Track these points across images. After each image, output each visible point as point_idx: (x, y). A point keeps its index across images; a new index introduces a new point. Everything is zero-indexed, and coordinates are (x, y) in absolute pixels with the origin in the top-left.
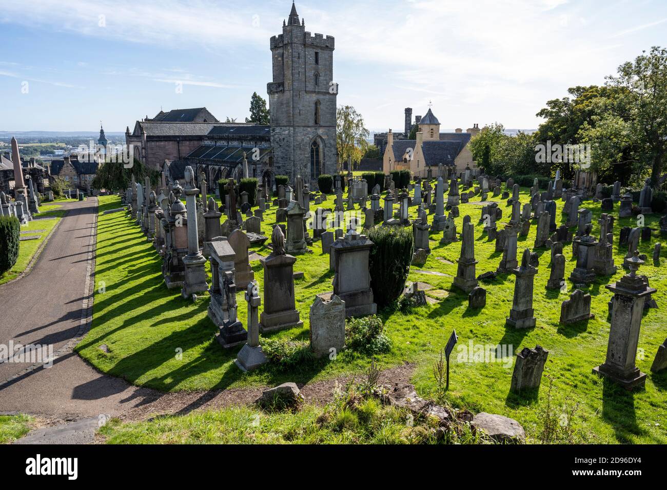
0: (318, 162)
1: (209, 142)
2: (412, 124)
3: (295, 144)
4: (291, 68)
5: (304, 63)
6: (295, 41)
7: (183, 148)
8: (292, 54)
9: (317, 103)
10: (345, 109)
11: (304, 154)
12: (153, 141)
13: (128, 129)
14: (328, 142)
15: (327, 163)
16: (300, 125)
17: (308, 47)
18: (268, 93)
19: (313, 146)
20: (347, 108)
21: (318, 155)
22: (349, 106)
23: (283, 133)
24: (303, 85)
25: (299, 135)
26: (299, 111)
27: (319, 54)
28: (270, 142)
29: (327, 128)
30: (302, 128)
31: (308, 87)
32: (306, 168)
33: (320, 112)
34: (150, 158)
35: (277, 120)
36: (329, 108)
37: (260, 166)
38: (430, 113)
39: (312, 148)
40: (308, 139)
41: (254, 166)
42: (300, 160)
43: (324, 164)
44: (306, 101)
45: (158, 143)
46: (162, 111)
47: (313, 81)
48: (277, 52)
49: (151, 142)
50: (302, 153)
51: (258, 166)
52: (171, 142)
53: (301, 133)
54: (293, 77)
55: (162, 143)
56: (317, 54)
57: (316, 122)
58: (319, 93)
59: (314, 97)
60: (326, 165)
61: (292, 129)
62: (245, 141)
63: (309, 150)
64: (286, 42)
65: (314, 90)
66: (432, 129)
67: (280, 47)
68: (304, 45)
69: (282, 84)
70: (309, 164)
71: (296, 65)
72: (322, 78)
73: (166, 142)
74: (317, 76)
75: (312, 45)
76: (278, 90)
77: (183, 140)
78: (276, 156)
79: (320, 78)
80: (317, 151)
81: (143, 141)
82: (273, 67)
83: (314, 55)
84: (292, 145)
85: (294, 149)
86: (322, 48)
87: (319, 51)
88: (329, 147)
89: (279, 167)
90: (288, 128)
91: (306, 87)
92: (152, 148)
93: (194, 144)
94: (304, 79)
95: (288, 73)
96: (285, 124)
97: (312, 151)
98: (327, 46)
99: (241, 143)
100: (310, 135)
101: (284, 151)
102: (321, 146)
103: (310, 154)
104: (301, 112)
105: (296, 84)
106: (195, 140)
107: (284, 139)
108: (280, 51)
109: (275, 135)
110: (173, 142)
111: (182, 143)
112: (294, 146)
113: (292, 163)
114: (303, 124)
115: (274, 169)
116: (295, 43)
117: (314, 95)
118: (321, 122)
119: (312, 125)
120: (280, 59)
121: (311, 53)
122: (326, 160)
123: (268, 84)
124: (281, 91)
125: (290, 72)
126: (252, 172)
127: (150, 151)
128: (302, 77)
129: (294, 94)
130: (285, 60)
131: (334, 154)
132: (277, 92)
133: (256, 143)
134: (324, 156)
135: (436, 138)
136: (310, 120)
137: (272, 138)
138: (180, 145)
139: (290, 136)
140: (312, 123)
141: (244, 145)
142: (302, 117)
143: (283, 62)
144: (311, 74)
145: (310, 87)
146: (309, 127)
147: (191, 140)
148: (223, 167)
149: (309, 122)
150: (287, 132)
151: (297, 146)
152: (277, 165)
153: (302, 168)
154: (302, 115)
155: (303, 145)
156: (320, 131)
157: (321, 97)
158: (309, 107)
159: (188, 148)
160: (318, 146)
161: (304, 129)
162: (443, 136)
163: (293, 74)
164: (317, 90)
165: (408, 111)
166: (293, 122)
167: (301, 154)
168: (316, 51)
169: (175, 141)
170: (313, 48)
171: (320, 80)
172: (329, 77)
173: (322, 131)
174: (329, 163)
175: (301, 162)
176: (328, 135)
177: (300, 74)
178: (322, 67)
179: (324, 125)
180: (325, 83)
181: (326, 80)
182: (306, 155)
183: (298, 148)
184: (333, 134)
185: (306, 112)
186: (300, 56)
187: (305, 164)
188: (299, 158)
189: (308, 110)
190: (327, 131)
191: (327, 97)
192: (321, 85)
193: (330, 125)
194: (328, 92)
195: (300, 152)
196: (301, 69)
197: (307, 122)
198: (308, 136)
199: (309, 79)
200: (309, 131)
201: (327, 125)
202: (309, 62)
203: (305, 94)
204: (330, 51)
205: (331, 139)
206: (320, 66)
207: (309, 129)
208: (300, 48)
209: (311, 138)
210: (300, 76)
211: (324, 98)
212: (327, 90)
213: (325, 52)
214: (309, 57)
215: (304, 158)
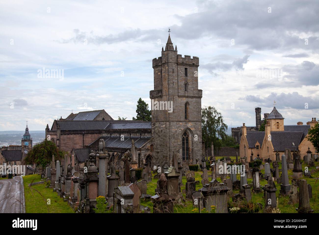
0: (188, 149)
1: (106, 134)
2: (262, 119)
3: (170, 134)
4: (167, 80)
5: (177, 76)
6: (170, 61)
7: (87, 139)
8: (168, 70)
9: (187, 104)
10: (208, 109)
11: (177, 142)
12: (65, 134)
13: (48, 126)
16: (174, 120)
17: (180, 65)
18: (150, 98)
19: (184, 136)
20: (210, 108)
21: (187, 142)
22: (211, 107)
23: (161, 126)
24: (176, 91)
25: (173, 127)
26: (173, 110)
27: (188, 70)
28: (151, 133)
31: (180, 92)
32: (179, 153)
33: (189, 110)
34: (62, 147)
35: (157, 117)
36: (196, 108)
37: (144, 151)
38: (275, 111)
39: (183, 138)
40: (180, 130)
41: (139, 151)
42: (175, 146)
43: (192, 150)
44: (179, 103)
45: (68, 136)
46: (72, 113)
47: (183, 89)
48: (157, 69)
49: (64, 135)
50: (176, 141)
51: (142, 151)
52: (78, 135)
53: (175, 126)
54: (169, 86)
55: (72, 136)
56: (186, 69)
57: (186, 118)
58: (188, 97)
59: (185, 100)
60: (194, 151)
61: (168, 123)
62: (132, 133)
63: (181, 139)
64: (163, 62)
65: (184, 95)
66: (278, 123)
67: (159, 65)
68: (177, 64)
69: (161, 91)
70: (181, 150)
71: (171, 78)
72: (190, 86)
73: (75, 135)
74: (186, 85)
75: (183, 64)
76: (158, 96)
77: (87, 134)
78: (156, 144)
79: (189, 86)
80: (187, 140)
81: (58, 135)
82: (154, 79)
83: (184, 70)
84: (168, 135)
85: (169, 138)
86: (190, 65)
87: (187, 67)
89: (158, 152)
90: (165, 122)
91: (178, 93)
92: (64, 140)
93: (94, 136)
94: (177, 87)
95: (165, 84)
96: (163, 120)
97: (183, 140)
98: (193, 64)
99: (129, 135)
100: (182, 127)
101: (162, 140)
102: (190, 136)
103: (181, 142)
104: (175, 111)
105: (171, 91)
106: (96, 133)
107: (162, 131)
108: (160, 68)
109: (155, 128)
110: (80, 135)
111: (86, 136)
112: (169, 136)
113: (168, 149)
114: (176, 120)
115: (154, 154)
116: (170, 62)
117: (184, 98)
118: (190, 118)
119: (183, 120)
120: (159, 73)
121: (182, 69)
122: (194, 146)
123: (150, 92)
124: (160, 96)
125: (167, 82)
126: (138, 156)
127: (62, 142)
128: (175, 86)
129: (170, 98)
130: (163, 74)
131: (200, 142)
132: (157, 97)
133: (141, 134)
134: (193, 144)
135: (281, 129)
136: (182, 117)
137: (153, 130)
138: (84, 137)
139: (166, 129)
140: (183, 119)
141: (132, 136)
142: (175, 114)
143: (162, 76)
144: (182, 83)
145: (182, 93)
146: (181, 121)
147: (93, 133)
148: (115, 153)
149: (180, 118)
150: (164, 126)
151: (172, 136)
152: (157, 150)
155: (177, 135)
156: (189, 125)
157: (190, 100)
158: (181, 107)
159: (90, 139)
160: (188, 136)
161: (177, 123)
162: (286, 127)
163: (168, 84)
164: (186, 95)
165: (258, 110)
166: (169, 118)
167: (175, 142)
168: (186, 67)
169: (81, 134)
170: (184, 66)
171: (189, 87)
172: (196, 85)
173: (190, 125)
174: (197, 149)
175: (175, 148)
176: (195, 127)
177: (174, 84)
178: (190, 78)
179: (192, 120)
180: (192, 89)
181: (193, 87)
182: (179, 143)
183: (173, 138)
184: (199, 127)
185: (179, 111)
186: (174, 71)
187: (178, 149)
188: (174, 145)
189: (180, 109)
190: (194, 124)
191: (194, 99)
192: (190, 91)
193: (197, 120)
194: (195, 96)
195: (174, 141)
196: (175, 80)
197: (179, 118)
198: (180, 128)
199: (181, 87)
200: (181, 125)
201: (194, 121)
202: (180, 75)
203: (178, 98)
204: (196, 67)
205: (197, 131)
206: (188, 78)
207: (181, 123)
208: (174, 66)
209: (182, 130)
210: (174, 85)
211: (192, 100)
212: (194, 94)
213: (192, 68)
214: (180, 71)
215: (177, 145)
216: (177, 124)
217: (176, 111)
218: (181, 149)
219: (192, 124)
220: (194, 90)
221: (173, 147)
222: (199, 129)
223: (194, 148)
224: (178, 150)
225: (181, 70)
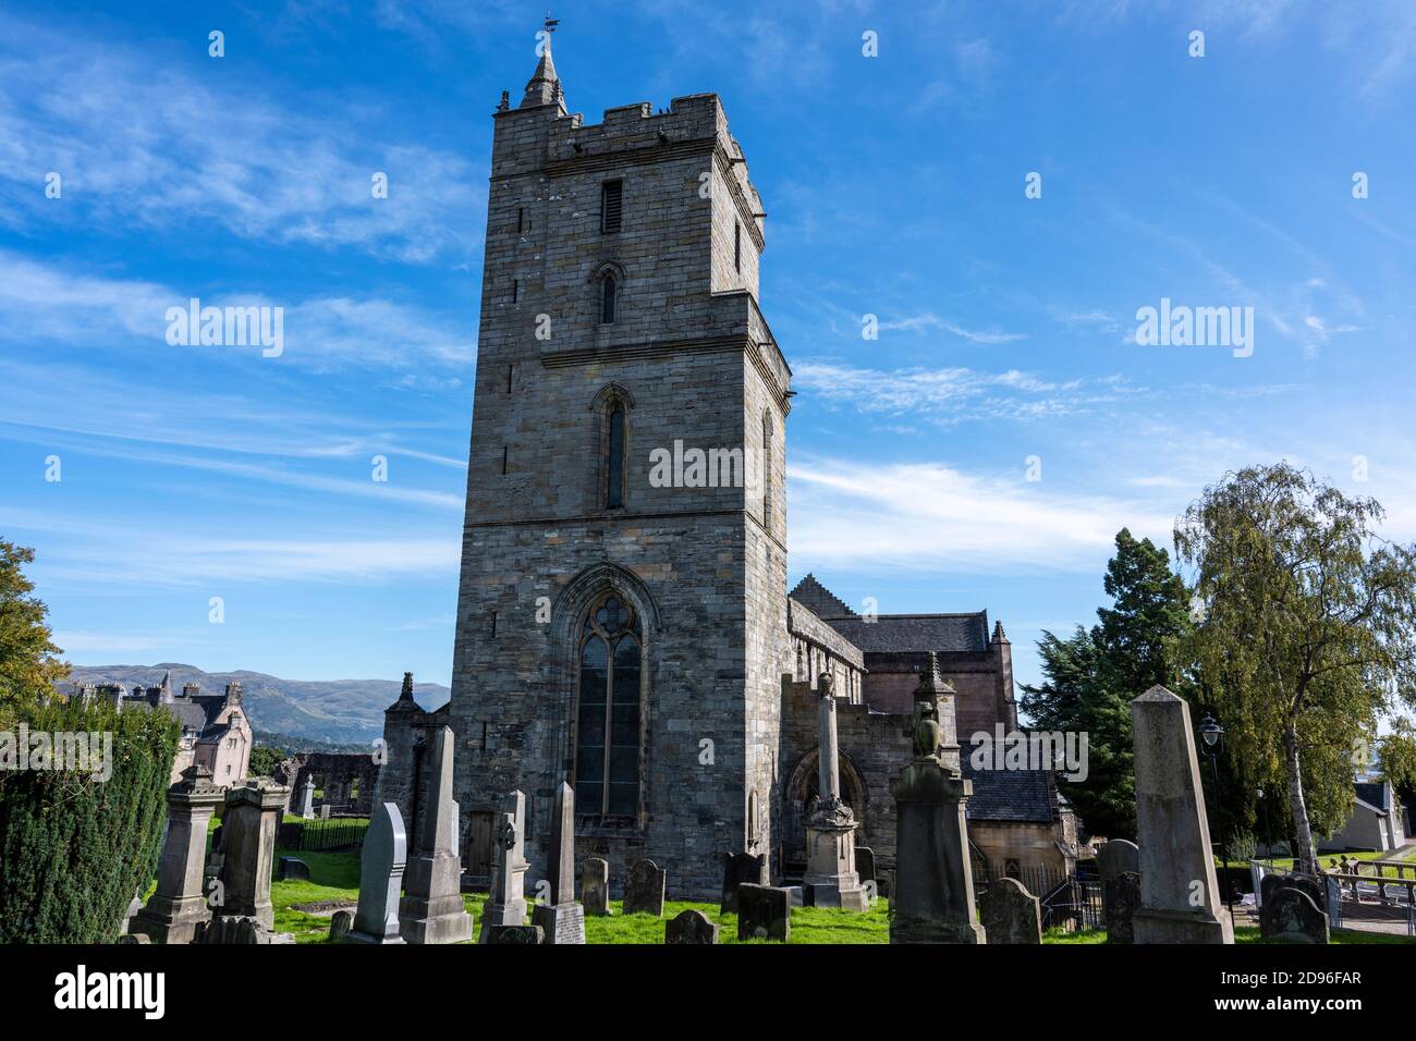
3: (465, 614)
9: (613, 402)
11: (514, 667)
14: (678, 599)
15: (672, 725)
16: (498, 517)
21: (633, 675)
25: (490, 566)
26: (500, 453)
27: (626, 187)
29: (672, 526)
30: (511, 532)
32: (515, 744)
44: (545, 404)
47: (583, 307)
50: (500, 660)
53: (504, 555)
56: (611, 186)
57: (609, 501)
58: (616, 354)
59: (594, 377)
63: (544, 644)
68: (549, 172)
72: (640, 283)
74: (607, 279)
79: (630, 283)
83: (594, 196)
86: (637, 156)
87: (624, 172)
88: (693, 633)
94: (537, 309)
98: (667, 139)
100: (556, 563)
104: (511, 458)
114: (519, 514)
117: (592, 368)
121: (576, 195)
142: (513, 478)
145: (567, 335)
146: (551, 523)
149: (553, 499)
153: (490, 745)
154: (518, 468)
155: (511, 618)
156: (625, 545)
157: (636, 372)
158: (562, 425)
161: (525, 535)
167: (492, 668)
168: (612, 175)
170: (592, 170)
171: (626, 291)
172: (686, 269)
173: (636, 543)
174: (688, 728)
175: (491, 709)
176: (682, 559)
177: (521, 290)
178: (639, 234)
179: (654, 509)
180: (659, 299)
181: (661, 287)
182: (523, 675)
183: (478, 636)
184: (721, 556)
185: (541, 453)
186: (526, 218)
187: (515, 721)
188: (483, 686)
189: (554, 441)
190: (670, 539)
191: (680, 363)
192: (635, 313)
193: (697, 508)
194: (682, 336)
195: (487, 658)
196: (526, 270)
197: (543, 501)
198: (542, 570)
199: (563, 299)
200: (553, 548)
201: (674, 509)
202: (564, 231)
203: (540, 372)
204: (692, 154)
205: (700, 583)
206: (626, 235)
207: (552, 535)
208: (528, 189)
209: (563, 580)
210: (519, 298)
211: (655, 373)
212: (672, 331)
213: (660, 167)
214: (563, 210)
215: (506, 687)
216: (519, 542)
217: (518, 459)
218: (539, 717)
219: (652, 539)
220: (671, 302)
221: (480, 704)
222: (713, 571)
223: (665, 717)
224: (520, 727)
225: (573, 200)
